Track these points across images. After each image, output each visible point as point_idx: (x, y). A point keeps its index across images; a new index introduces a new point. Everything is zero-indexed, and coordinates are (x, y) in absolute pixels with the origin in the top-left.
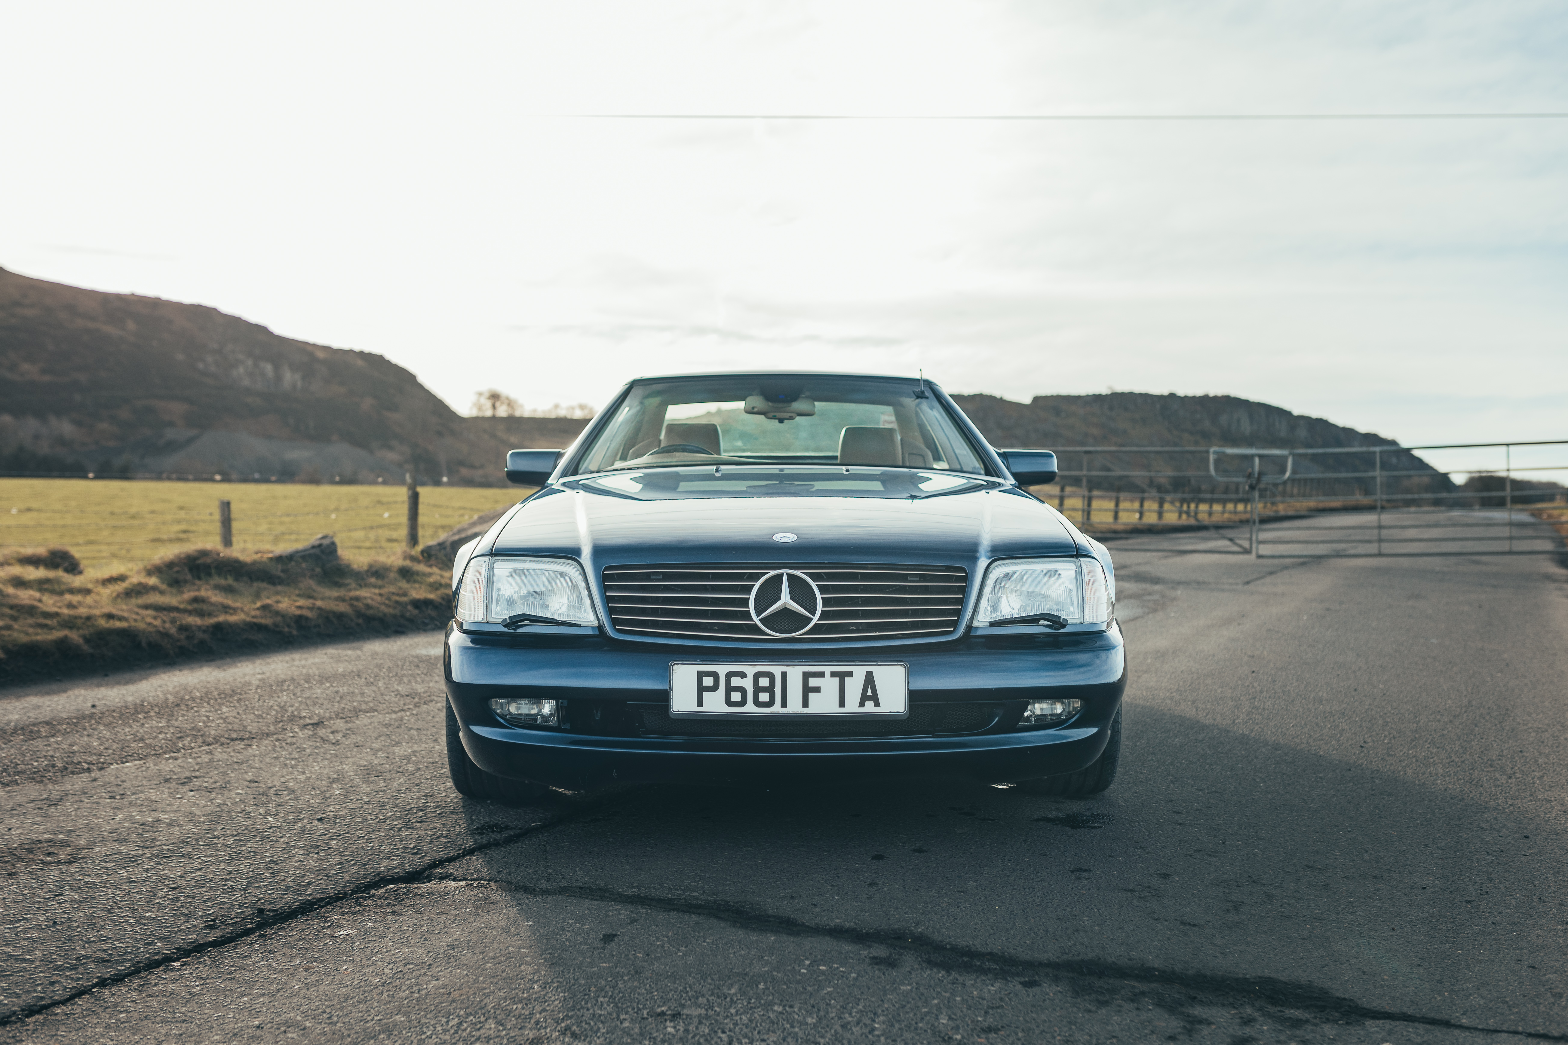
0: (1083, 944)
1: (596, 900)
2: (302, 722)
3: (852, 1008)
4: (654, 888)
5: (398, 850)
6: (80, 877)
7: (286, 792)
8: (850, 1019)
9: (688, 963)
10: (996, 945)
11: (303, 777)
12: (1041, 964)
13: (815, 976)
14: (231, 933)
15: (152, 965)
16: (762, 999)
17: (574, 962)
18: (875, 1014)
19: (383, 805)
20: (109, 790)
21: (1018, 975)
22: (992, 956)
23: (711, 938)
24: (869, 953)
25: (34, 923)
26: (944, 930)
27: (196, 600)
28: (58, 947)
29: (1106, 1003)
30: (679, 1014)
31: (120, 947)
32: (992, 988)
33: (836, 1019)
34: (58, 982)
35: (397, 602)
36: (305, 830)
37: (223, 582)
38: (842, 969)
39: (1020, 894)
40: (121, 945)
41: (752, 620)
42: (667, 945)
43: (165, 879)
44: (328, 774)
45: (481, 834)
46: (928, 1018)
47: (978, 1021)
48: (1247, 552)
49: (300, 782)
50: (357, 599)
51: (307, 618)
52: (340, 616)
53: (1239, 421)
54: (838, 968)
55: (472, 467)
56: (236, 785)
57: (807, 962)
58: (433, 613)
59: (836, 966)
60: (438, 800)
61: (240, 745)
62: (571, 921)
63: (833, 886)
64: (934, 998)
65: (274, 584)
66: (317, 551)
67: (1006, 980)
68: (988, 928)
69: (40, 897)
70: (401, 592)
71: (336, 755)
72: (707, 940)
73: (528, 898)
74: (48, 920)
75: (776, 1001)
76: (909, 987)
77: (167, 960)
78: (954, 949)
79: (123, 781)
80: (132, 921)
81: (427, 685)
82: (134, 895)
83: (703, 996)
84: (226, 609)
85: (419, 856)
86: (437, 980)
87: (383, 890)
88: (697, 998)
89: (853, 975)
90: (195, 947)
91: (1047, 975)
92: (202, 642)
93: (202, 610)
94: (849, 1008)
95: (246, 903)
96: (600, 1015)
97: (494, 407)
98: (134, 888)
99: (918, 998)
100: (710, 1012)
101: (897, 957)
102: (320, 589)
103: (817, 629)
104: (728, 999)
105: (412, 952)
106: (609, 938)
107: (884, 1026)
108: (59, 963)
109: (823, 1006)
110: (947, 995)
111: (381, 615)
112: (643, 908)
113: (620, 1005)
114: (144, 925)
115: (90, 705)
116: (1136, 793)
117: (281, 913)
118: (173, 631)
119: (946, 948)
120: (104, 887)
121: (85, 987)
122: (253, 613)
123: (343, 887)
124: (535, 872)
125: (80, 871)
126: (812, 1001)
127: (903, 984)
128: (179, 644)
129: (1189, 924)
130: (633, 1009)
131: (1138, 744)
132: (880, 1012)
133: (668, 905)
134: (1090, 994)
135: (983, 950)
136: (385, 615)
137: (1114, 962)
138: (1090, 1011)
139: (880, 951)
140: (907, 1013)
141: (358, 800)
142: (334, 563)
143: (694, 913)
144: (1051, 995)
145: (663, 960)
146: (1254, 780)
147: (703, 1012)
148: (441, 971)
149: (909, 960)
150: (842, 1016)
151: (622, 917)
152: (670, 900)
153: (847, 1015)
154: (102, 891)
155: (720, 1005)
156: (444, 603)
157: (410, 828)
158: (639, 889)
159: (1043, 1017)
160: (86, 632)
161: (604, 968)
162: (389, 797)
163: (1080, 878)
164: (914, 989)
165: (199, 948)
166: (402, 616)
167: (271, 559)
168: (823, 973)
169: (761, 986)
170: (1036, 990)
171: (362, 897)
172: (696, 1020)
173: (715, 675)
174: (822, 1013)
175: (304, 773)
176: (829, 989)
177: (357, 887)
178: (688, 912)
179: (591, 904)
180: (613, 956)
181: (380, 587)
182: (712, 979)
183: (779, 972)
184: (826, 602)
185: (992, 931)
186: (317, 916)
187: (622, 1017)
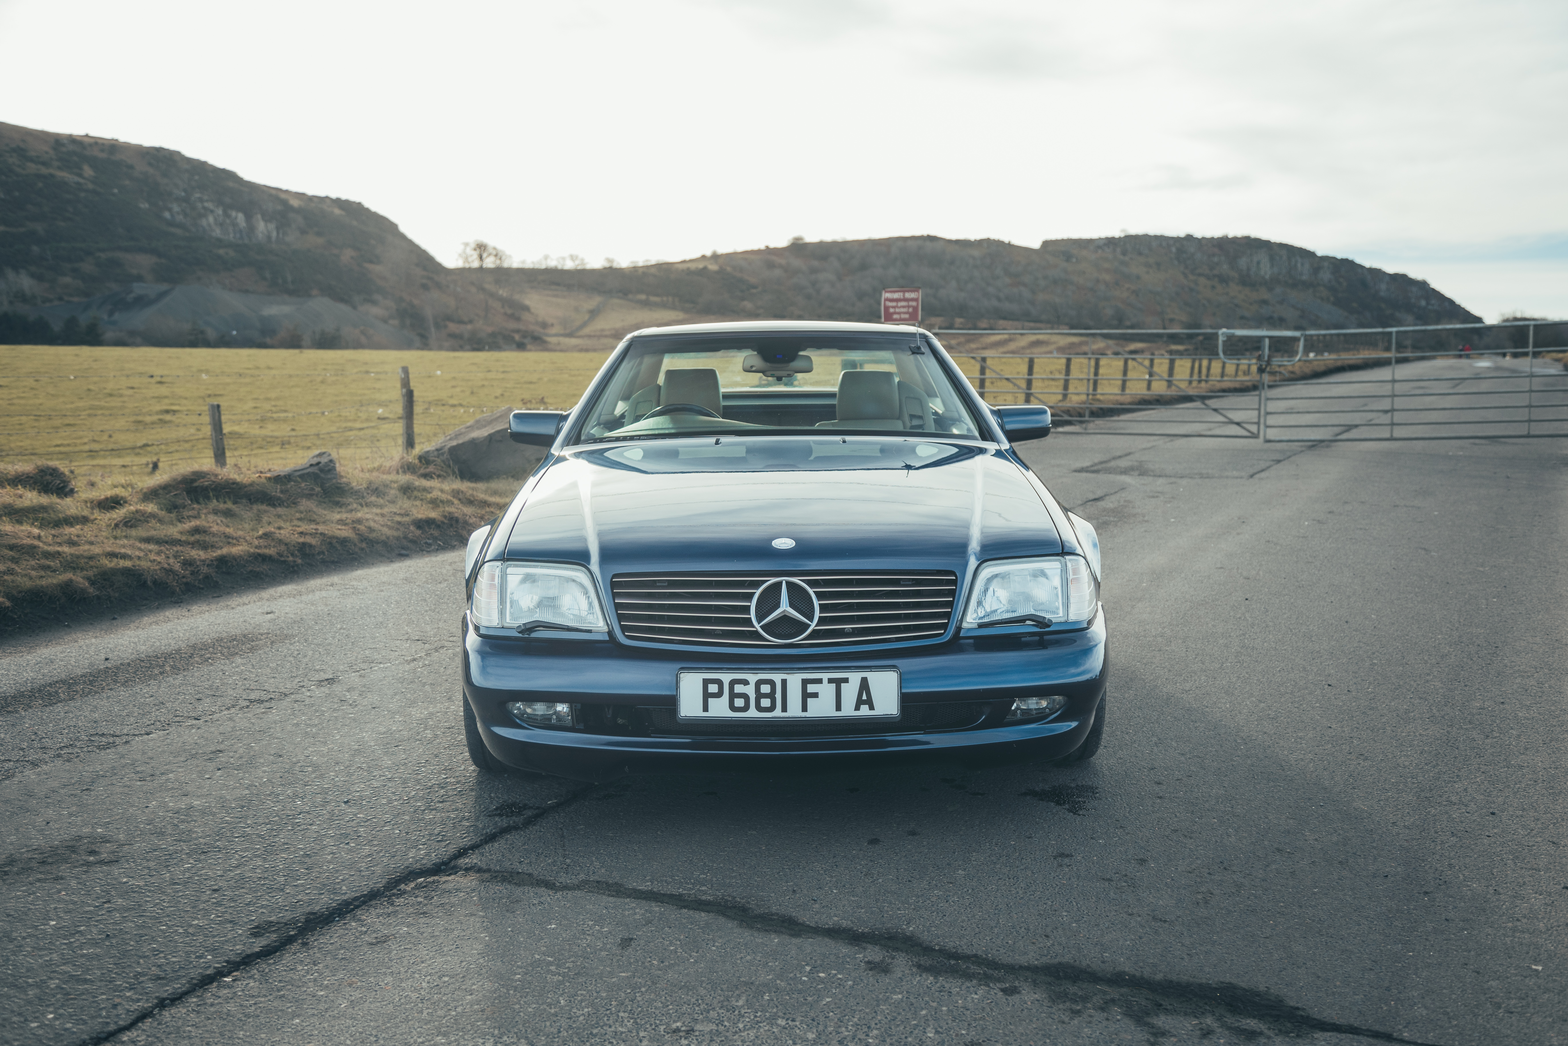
0: (1061, 944)
1: (613, 896)
2: (317, 677)
3: (848, 1020)
4: (666, 881)
5: (424, 836)
6: (125, 880)
7: (310, 769)
8: (847, 1033)
9: (700, 970)
10: (980, 946)
11: (325, 749)
12: (1021, 967)
13: (815, 985)
14: (275, 941)
15: (206, 981)
16: (767, 1011)
17: (596, 972)
18: (869, 1027)
19: (405, 782)
20: (138, 769)
21: (999, 980)
22: (976, 959)
23: (720, 941)
24: (864, 957)
25: (89, 937)
26: (933, 929)
27: (197, 530)
28: (115, 964)
29: (1078, 1013)
30: (693, 1030)
31: (174, 962)
32: (976, 996)
33: (834, 1034)
34: (120, 1004)
35: (399, 523)
36: (333, 816)
37: (222, 506)
38: (840, 976)
39: (1005, 885)
40: (174, 959)
41: (753, 626)
42: (680, 950)
43: (206, 879)
44: (349, 744)
45: (500, 815)
46: (917, 1031)
47: (962, 1034)
48: (1255, 436)
49: (323, 756)
50: (359, 521)
51: (310, 546)
52: (344, 541)
53: (1258, 263)
54: (836, 975)
55: (461, 322)
56: (262, 761)
57: (808, 968)
58: (436, 533)
59: (834, 972)
60: (457, 774)
61: (259, 709)
62: (591, 923)
63: (832, 877)
64: (922, 1009)
65: (274, 506)
66: (314, 470)
67: (989, 986)
68: (974, 925)
69: (89, 906)
70: (403, 512)
71: (354, 720)
72: (717, 944)
73: (549, 895)
74: (101, 932)
75: (780, 1014)
76: (900, 996)
77: (220, 974)
78: (942, 952)
79: (152, 758)
80: (181, 931)
81: (436, 626)
82: (179, 899)
83: (714, 1009)
84: (229, 539)
85: (444, 844)
86: (471, 994)
87: (412, 885)
88: (708, 1012)
89: (850, 983)
90: (243, 958)
91: (1026, 980)
92: (207, 577)
93: (205, 541)
94: (845, 1021)
95: (286, 906)
96: (622, 1033)
97: (481, 257)
98: (178, 892)
99: (907, 1009)
100: (721, 1028)
101: (890, 961)
102: (321, 511)
103: (815, 634)
104: (736, 1012)
105: (446, 962)
106: (626, 942)
107: (877, 1041)
108: (118, 983)
109: (822, 1019)
110: (935, 1004)
111: (384, 538)
112: (656, 906)
113: (638, 1020)
114: (193, 935)
115: (103, 658)
116: (1121, 758)
117: (320, 916)
118: (177, 567)
119: (935, 950)
120: (150, 891)
121: (146, 1009)
122: (256, 542)
123: (375, 883)
124: (554, 863)
125: (124, 872)
126: (812, 1014)
127: (895, 993)
128: (184, 580)
129: (1161, 920)
130: (651, 1025)
131: (1127, 695)
132: (873, 1025)
133: (679, 901)
134: (1065, 1002)
135: (969, 952)
136: (388, 538)
137: (1088, 965)
138: (1063, 1022)
139: (874, 953)
140: (898, 1025)
141: (381, 776)
142: (334, 481)
143: (703, 911)
144: (1029, 1003)
145: (677, 968)
146: (1236, 741)
147: (714, 1027)
148: (474, 984)
149: (901, 963)
150: (840, 1030)
151: (637, 917)
152: (681, 895)
153: (844, 1029)
154: (148, 896)
155: (729, 1020)
156: (446, 521)
157: (433, 810)
158: (652, 883)
159: (1021, 1029)
160: (90, 573)
161: (624, 978)
162: (410, 772)
163: (1061, 866)
164: (905, 999)
165: (246, 962)
166: (405, 538)
167: (269, 479)
168: (822, 981)
169: (766, 997)
170: (1016, 998)
171: (394, 895)
172: (707, 1037)
173: (719, 682)
174: (821, 1028)
175: (325, 743)
176: (828, 1000)
177: (388, 883)
178: (698, 909)
179: (608, 902)
180: (631, 964)
181: (381, 507)
182: (722, 990)
183: (782, 981)
184: (823, 608)
185: (977, 930)
186: (354, 918)
187: (642, 1034)
